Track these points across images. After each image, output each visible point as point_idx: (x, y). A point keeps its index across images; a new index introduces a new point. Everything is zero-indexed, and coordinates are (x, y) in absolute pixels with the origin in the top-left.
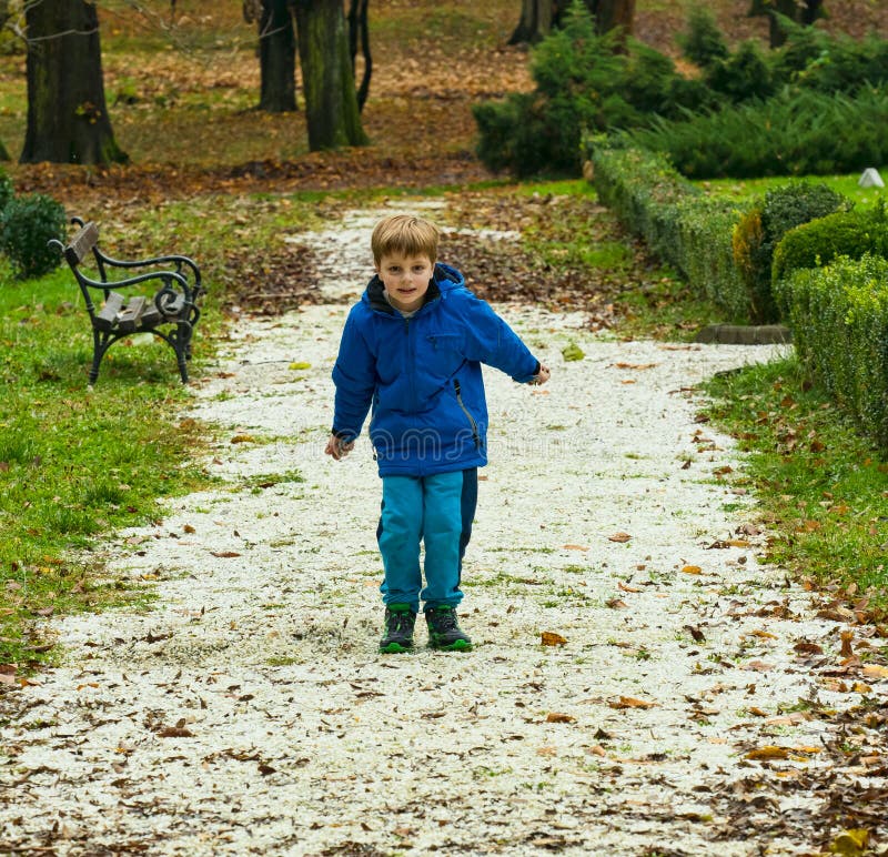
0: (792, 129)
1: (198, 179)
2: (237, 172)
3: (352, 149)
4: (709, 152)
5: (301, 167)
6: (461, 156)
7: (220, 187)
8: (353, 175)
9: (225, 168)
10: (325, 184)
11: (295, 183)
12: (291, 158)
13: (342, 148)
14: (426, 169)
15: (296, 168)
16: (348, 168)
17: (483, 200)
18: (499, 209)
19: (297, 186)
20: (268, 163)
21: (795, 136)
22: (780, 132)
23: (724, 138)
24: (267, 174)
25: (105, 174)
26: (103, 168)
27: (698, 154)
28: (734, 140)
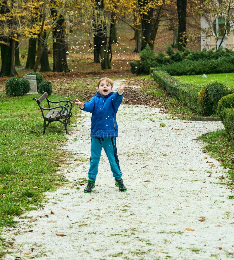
0: (187, 67)
1: (82, 75)
2: (89, 74)
3: (109, 69)
4: (173, 71)
5: (100, 73)
6: (127, 71)
7: (86, 76)
8: (109, 74)
9: (87, 73)
10: (104, 76)
11: (99, 75)
12: (99, 71)
13: (107, 69)
14: (121, 73)
15: (99, 73)
16: (108, 73)
17: (132, 79)
18: (136, 81)
19: (99, 76)
20: (95, 72)
21: (187, 68)
22: (185, 67)
23: (175, 68)
24: (94, 74)
25: (67, 74)
26: (66, 73)
27: (171, 71)
28: (177, 69)
